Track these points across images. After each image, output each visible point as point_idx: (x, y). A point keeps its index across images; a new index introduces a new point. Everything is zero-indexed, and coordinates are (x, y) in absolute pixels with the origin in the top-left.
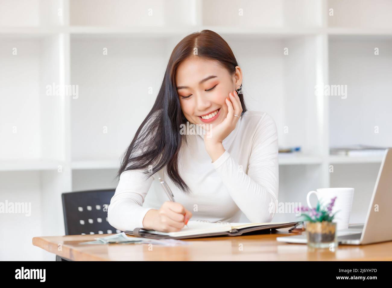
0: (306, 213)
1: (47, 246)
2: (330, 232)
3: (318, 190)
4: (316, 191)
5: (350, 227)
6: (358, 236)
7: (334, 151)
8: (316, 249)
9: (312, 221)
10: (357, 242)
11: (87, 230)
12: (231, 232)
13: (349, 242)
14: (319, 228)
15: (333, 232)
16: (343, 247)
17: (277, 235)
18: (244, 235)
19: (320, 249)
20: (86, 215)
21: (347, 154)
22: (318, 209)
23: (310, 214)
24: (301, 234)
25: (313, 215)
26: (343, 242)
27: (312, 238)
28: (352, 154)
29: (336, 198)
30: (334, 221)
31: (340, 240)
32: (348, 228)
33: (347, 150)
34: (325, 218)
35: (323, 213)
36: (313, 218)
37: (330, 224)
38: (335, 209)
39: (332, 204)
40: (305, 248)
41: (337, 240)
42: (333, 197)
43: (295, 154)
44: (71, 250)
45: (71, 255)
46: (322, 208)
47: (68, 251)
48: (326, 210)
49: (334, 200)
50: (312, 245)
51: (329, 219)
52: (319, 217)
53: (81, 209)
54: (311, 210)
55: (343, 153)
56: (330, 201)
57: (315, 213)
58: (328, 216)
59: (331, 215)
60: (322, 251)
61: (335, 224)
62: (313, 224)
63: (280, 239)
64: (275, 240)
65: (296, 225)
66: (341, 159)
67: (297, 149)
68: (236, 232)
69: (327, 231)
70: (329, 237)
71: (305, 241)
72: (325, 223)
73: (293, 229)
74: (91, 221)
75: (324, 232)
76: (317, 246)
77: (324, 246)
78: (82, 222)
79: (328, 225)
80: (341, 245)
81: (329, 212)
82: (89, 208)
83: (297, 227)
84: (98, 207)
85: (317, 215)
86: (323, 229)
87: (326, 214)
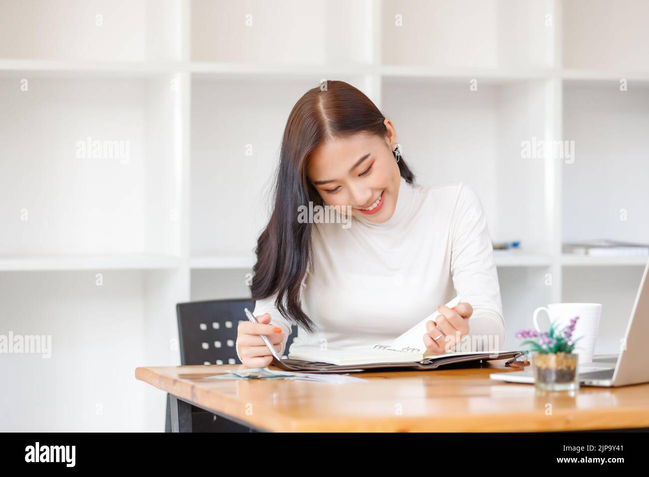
0: (534, 339)
1: (157, 381)
2: (569, 368)
3: (549, 306)
4: (547, 307)
5: (594, 361)
6: (608, 374)
7: (568, 248)
8: (548, 392)
9: (542, 352)
10: (607, 383)
11: (212, 357)
12: (422, 362)
13: (595, 382)
14: (553, 361)
15: (572, 368)
16: (587, 391)
17: (490, 370)
18: (441, 368)
19: (554, 391)
20: (211, 336)
21: (587, 253)
22: (551, 334)
23: (540, 341)
24: (523, 370)
25: (544, 343)
26: (587, 382)
27: (542, 375)
28: (594, 252)
29: (578, 318)
30: (574, 352)
31: (582, 380)
32: (591, 361)
33: (588, 247)
34: (562, 348)
35: (559, 340)
36: (545, 347)
37: (569, 356)
38: (575, 335)
39: (572, 328)
40: (531, 390)
41: (578, 379)
42: (573, 317)
43: (512, 251)
44: (193, 387)
45: (193, 395)
46: (557, 333)
47: (189, 389)
48: (563, 335)
49: (574, 322)
50: (542, 385)
51: (567, 350)
52: (552, 346)
53: (203, 327)
54: (541, 335)
55: (582, 251)
56: (569, 324)
57: (547, 340)
58: (566, 344)
59: (570, 343)
60: (556, 395)
61: (575, 357)
62: (544, 356)
63: (494, 377)
64: (489, 377)
65: (516, 356)
66: (577, 259)
67: (515, 245)
68: (430, 364)
69: (563, 367)
70: (566, 375)
71: (532, 380)
72: (562, 355)
73: (511, 362)
74: (218, 344)
75: (560, 368)
76: (549, 387)
77: (559, 387)
78: (205, 346)
79: (565, 358)
80: (583, 386)
81: (566, 339)
82: (216, 326)
83: (518, 360)
84: (229, 325)
85: (550, 343)
86: (558, 362)
87: (563, 342)
